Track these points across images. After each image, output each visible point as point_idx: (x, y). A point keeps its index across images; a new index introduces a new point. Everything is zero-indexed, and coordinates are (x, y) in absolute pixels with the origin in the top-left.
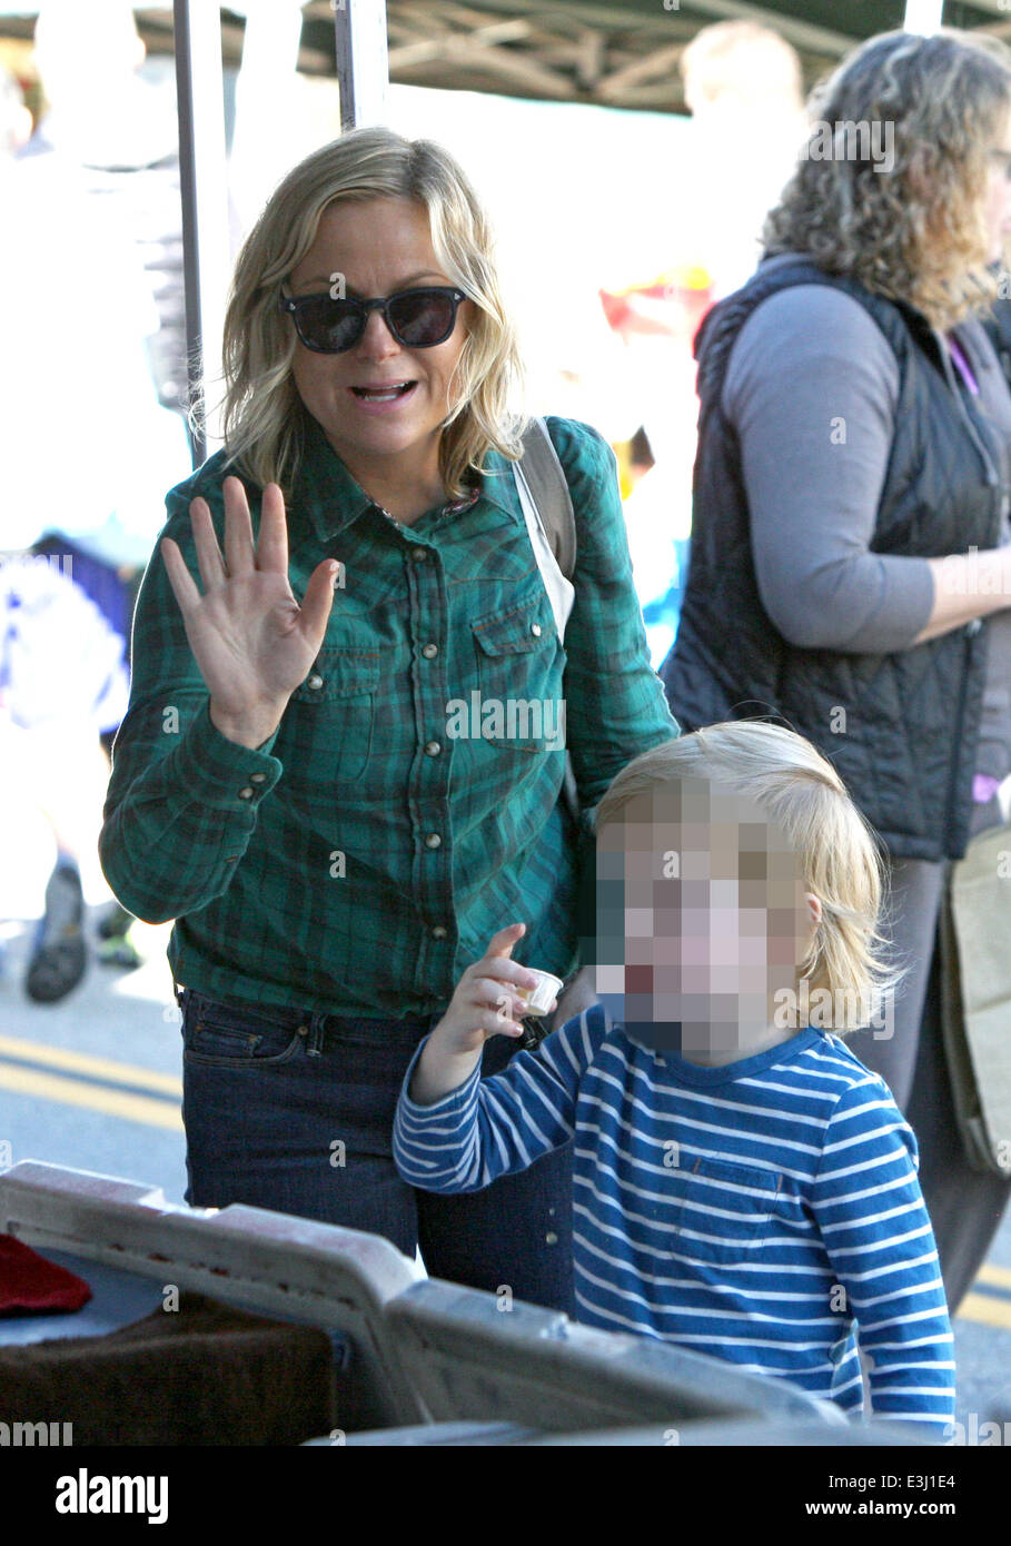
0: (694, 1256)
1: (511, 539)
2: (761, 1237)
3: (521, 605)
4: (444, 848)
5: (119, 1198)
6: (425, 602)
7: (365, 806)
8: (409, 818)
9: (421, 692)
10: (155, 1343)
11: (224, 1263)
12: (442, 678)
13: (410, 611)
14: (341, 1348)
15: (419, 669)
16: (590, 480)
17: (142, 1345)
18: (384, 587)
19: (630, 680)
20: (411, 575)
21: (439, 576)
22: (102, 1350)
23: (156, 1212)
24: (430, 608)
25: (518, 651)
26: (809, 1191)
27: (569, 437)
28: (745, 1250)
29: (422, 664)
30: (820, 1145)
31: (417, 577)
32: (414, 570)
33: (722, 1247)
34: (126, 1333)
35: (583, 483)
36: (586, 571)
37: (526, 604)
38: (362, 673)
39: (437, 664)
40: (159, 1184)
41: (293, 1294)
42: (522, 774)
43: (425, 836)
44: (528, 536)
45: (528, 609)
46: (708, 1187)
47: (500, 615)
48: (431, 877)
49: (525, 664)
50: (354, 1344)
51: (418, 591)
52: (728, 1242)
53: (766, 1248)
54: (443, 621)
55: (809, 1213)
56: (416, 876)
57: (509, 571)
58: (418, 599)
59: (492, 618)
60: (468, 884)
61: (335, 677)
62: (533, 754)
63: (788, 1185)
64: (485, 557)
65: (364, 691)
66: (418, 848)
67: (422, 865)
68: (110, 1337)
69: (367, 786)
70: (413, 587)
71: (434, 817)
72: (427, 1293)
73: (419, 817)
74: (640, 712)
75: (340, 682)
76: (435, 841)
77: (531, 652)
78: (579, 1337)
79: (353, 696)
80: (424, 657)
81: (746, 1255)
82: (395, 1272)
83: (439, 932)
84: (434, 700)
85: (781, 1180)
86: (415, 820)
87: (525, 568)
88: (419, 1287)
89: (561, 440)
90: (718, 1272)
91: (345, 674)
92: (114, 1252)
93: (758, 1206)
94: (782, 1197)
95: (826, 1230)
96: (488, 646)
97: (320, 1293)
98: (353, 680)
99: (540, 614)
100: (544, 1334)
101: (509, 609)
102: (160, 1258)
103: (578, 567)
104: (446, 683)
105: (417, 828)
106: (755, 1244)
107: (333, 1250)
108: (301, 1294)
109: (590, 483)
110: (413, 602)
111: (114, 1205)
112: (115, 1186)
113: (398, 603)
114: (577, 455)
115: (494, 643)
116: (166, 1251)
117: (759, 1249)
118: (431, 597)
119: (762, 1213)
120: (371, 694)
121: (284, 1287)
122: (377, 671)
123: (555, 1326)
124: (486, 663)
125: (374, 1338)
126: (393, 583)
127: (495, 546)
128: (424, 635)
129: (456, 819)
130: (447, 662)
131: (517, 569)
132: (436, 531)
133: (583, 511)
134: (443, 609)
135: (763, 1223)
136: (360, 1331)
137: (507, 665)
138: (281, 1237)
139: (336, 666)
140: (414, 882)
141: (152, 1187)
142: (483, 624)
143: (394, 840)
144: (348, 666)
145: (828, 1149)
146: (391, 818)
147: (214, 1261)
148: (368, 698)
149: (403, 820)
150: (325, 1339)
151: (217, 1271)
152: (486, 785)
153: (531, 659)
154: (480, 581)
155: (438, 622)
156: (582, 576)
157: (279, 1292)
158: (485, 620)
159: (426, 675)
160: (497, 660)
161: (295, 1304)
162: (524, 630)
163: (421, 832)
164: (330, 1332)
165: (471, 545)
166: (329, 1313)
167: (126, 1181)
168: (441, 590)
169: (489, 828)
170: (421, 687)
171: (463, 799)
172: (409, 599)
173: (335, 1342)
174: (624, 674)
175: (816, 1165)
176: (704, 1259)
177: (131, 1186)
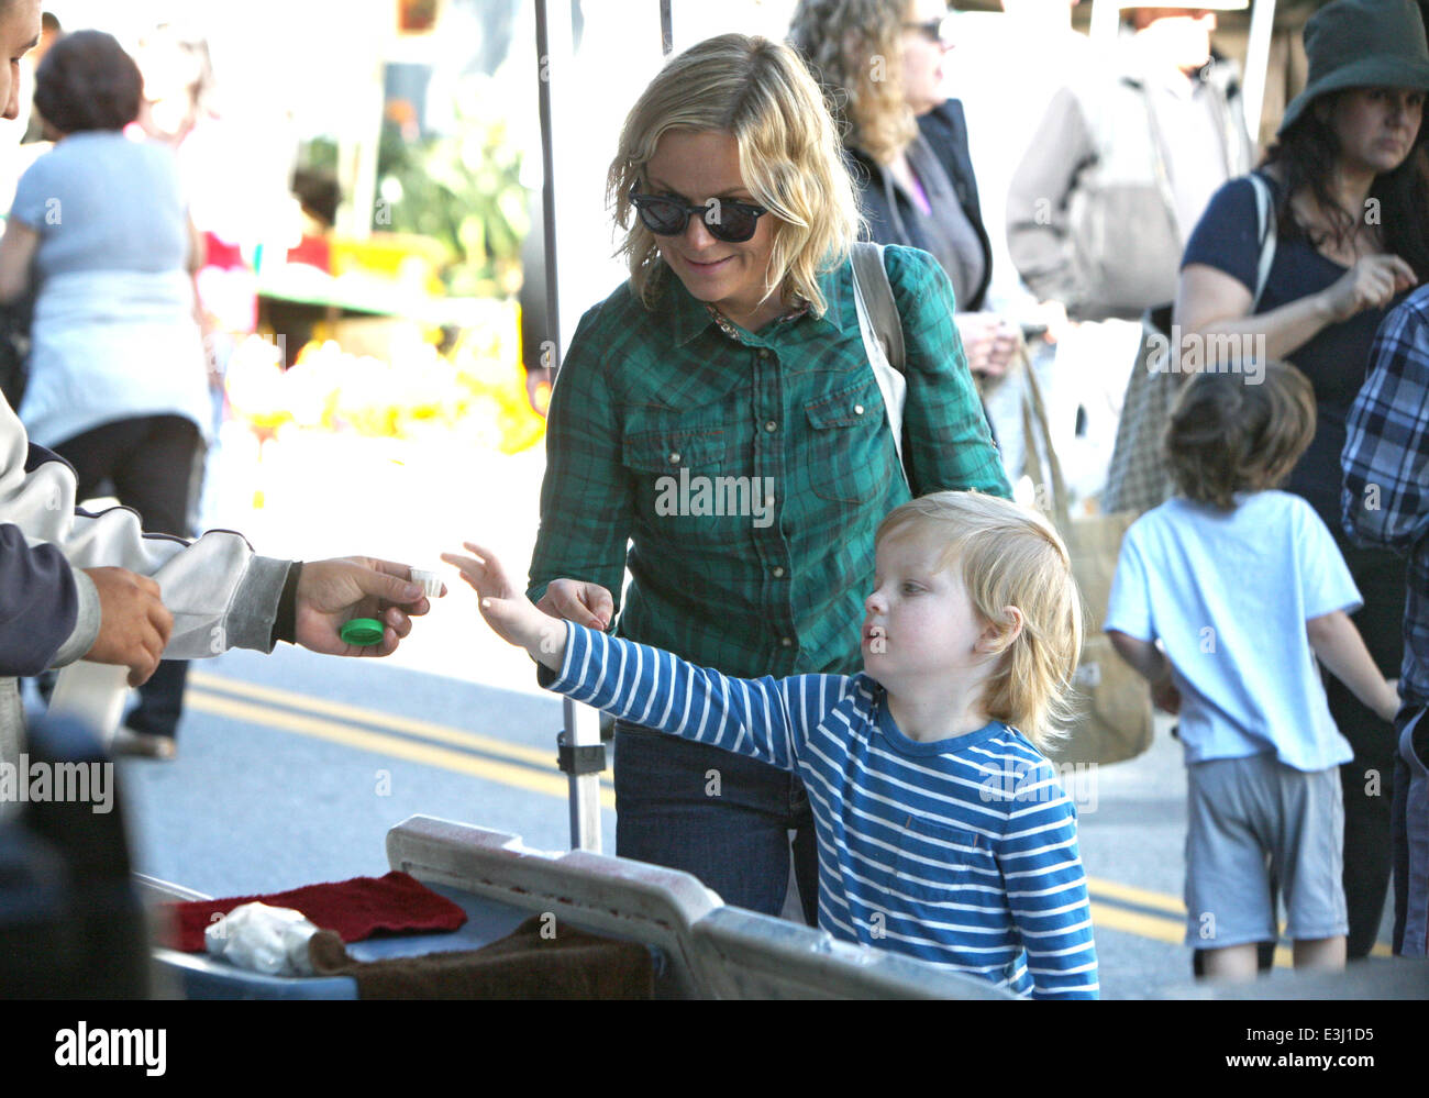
0: (908, 894)
1: (844, 339)
2: (960, 883)
3: (847, 390)
4: (786, 577)
5: (488, 844)
6: (765, 389)
7: (720, 549)
8: (757, 555)
9: (761, 459)
10: (515, 955)
11: (568, 894)
12: (779, 447)
13: (753, 396)
14: (658, 960)
15: (761, 440)
16: (911, 294)
17: (504, 957)
18: (735, 378)
19: (960, 449)
20: (756, 368)
21: (777, 370)
22: (474, 961)
23: (515, 855)
24: (769, 395)
25: (841, 425)
26: (999, 847)
27: (897, 261)
28: (947, 892)
29: (764, 437)
30: (1008, 812)
31: (761, 371)
32: (759, 365)
33: (928, 888)
34: (493, 948)
35: (905, 297)
36: (914, 366)
37: (852, 390)
38: (711, 447)
39: (776, 437)
40: (520, 833)
41: (621, 918)
42: (850, 521)
43: (772, 568)
44: (861, 337)
45: (854, 393)
46: (918, 841)
47: (829, 397)
48: (776, 600)
49: (848, 435)
50: (667, 955)
51: (761, 381)
52: (934, 885)
53: (963, 891)
54: (780, 405)
55: (999, 865)
56: (764, 598)
57: (841, 364)
58: (760, 387)
59: (821, 400)
60: (811, 606)
61: (689, 451)
62: (858, 504)
63: (982, 841)
64: (821, 354)
65: (714, 459)
66: (766, 577)
67: (769, 589)
68: (481, 952)
69: (720, 534)
70: (757, 378)
71: (777, 554)
72: (724, 917)
73: (766, 553)
74: (971, 473)
75: (694, 455)
76: (779, 573)
77: (853, 426)
78: (841, 951)
79: (705, 465)
80: (766, 430)
81: (948, 896)
82: (699, 901)
83: (786, 642)
84: (771, 464)
85: (977, 837)
86: (761, 555)
87: (855, 362)
88: (717, 912)
89: (892, 264)
90: (925, 908)
91: (697, 449)
92: (485, 885)
93: (959, 858)
94: (976, 850)
95: (1009, 876)
96: (816, 422)
97: (640, 916)
98: (704, 453)
99: (865, 397)
100: (814, 948)
101: (837, 394)
102: (519, 890)
103: (909, 362)
104: (783, 450)
105: (764, 562)
106: (955, 887)
107: (652, 884)
108: (628, 917)
109: (911, 297)
110: (756, 390)
111: (484, 849)
112: (484, 835)
113: (744, 390)
114: (901, 275)
115: (821, 419)
116: (523, 884)
117: (958, 892)
118: (770, 385)
119: (962, 864)
120: (720, 462)
121: (615, 912)
122: (723, 444)
123: (822, 943)
124: (814, 435)
125: (683, 951)
126: (743, 375)
127: (829, 345)
128: (765, 414)
129: (796, 555)
130: (784, 435)
131: (848, 363)
132: (778, 335)
133: (906, 318)
134: (779, 396)
135: (961, 872)
136: (674, 948)
137: (833, 436)
138: (612, 874)
139: (690, 443)
140: (763, 603)
141: (513, 835)
142: (814, 405)
143: (749, 571)
144: (697, 442)
145: (1013, 816)
146: (743, 556)
147: (562, 893)
148: (718, 466)
149: (754, 557)
150: (645, 952)
151: (563, 900)
152: (820, 529)
153: (853, 433)
154: (816, 372)
155: (775, 403)
156: (911, 370)
157: (610, 916)
158: (816, 402)
159: (767, 444)
160: (823, 432)
161: (620, 925)
162: (847, 410)
163: (769, 565)
164: (649, 947)
165: (808, 345)
166: (649, 932)
167: (493, 831)
168: (778, 380)
169: (829, 562)
170: (761, 454)
171: (802, 539)
172: (752, 388)
173: (654, 955)
174: (954, 444)
175: (1004, 827)
176: (914, 896)
177: (498, 835)
